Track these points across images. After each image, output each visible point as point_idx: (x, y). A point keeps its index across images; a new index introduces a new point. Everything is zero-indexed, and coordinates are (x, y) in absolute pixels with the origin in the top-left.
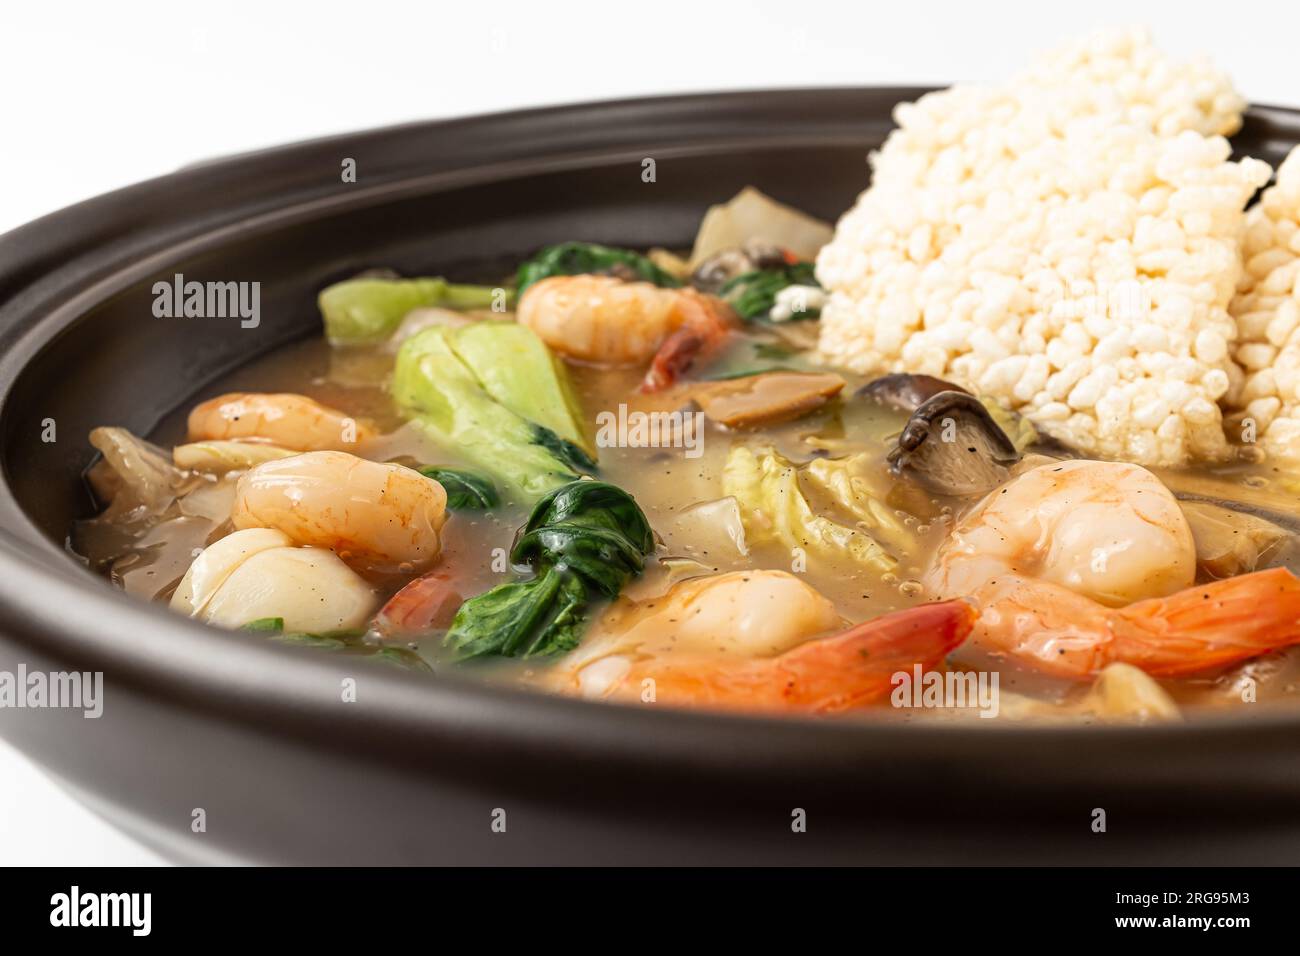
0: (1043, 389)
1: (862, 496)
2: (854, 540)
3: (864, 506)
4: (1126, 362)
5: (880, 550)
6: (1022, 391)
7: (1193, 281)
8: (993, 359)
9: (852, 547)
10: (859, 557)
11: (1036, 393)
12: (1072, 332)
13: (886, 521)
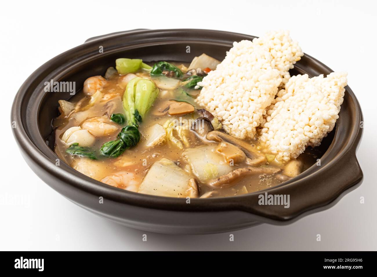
0: (227, 118)
1: (183, 135)
2: (178, 142)
3: (182, 136)
4: (241, 117)
5: (181, 145)
6: (224, 118)
7: (257, 104)
8: (221, 111)
9: (177, 143)
10: (177, 145)
11: (226, 119)
12: (235, 108)
13: (185, 140)
